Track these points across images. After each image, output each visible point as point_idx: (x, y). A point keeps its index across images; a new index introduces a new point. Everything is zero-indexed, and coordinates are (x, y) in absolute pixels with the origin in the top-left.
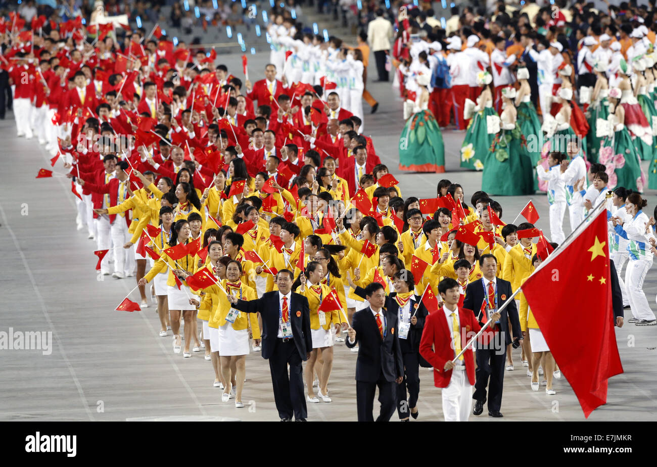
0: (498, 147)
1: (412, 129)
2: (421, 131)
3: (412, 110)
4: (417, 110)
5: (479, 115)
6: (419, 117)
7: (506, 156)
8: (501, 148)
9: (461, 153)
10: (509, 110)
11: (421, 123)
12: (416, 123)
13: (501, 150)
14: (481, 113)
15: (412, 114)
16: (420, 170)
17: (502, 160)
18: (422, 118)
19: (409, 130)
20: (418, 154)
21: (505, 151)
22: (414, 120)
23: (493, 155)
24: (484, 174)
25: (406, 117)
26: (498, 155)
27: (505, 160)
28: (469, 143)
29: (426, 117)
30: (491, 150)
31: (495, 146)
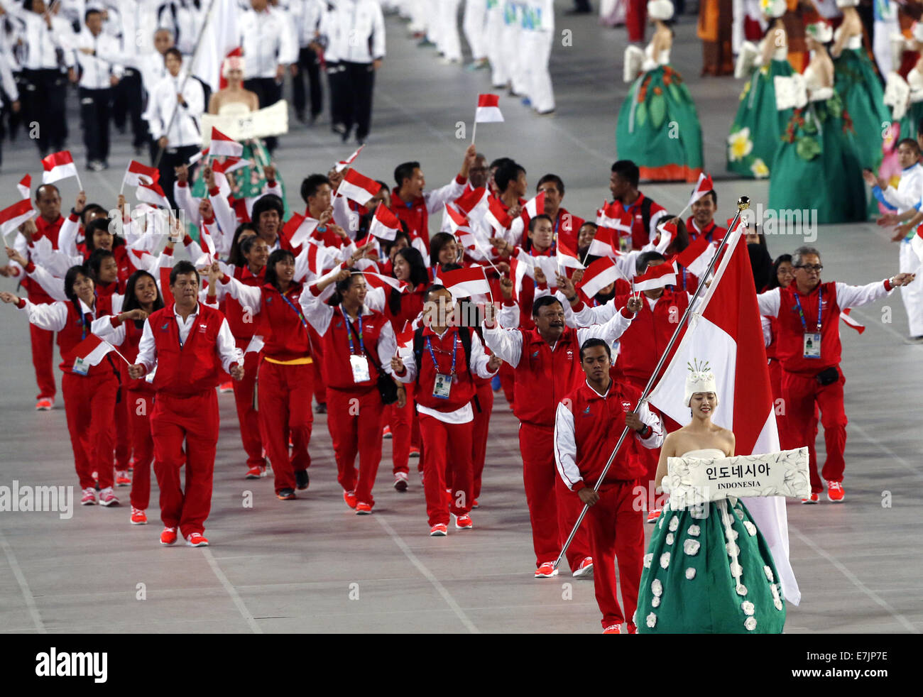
0: (800, 133)
1: (640, 102)
2: (657, 104)
3: (640, 64)
4: (649, 65)
5: (761, 76)
6: (654, 78)
7: (817, 149)
8: (806, 134)
9: (728, 146)
10: (820, 63)
11: (657, 90)
12: (648, 89)
13: (806, 139)
14: (764, 71)
15: (638, 73)
16: (656, 177)
17: (810, 156)
18: (658, 80)
19: (635, 102)
20: (654, 144)
21: (815, 141)
22: (643, 85)
23: (791, 148)
24: (772, 185)
25: (627, 77)
26: (800, 148)
27: (816, 157)
28: (742, 126)
29: (667, 79)
30: (787, 138)
31: (794, 132)
